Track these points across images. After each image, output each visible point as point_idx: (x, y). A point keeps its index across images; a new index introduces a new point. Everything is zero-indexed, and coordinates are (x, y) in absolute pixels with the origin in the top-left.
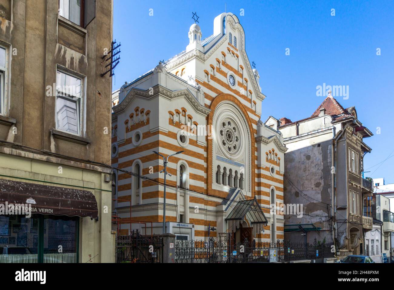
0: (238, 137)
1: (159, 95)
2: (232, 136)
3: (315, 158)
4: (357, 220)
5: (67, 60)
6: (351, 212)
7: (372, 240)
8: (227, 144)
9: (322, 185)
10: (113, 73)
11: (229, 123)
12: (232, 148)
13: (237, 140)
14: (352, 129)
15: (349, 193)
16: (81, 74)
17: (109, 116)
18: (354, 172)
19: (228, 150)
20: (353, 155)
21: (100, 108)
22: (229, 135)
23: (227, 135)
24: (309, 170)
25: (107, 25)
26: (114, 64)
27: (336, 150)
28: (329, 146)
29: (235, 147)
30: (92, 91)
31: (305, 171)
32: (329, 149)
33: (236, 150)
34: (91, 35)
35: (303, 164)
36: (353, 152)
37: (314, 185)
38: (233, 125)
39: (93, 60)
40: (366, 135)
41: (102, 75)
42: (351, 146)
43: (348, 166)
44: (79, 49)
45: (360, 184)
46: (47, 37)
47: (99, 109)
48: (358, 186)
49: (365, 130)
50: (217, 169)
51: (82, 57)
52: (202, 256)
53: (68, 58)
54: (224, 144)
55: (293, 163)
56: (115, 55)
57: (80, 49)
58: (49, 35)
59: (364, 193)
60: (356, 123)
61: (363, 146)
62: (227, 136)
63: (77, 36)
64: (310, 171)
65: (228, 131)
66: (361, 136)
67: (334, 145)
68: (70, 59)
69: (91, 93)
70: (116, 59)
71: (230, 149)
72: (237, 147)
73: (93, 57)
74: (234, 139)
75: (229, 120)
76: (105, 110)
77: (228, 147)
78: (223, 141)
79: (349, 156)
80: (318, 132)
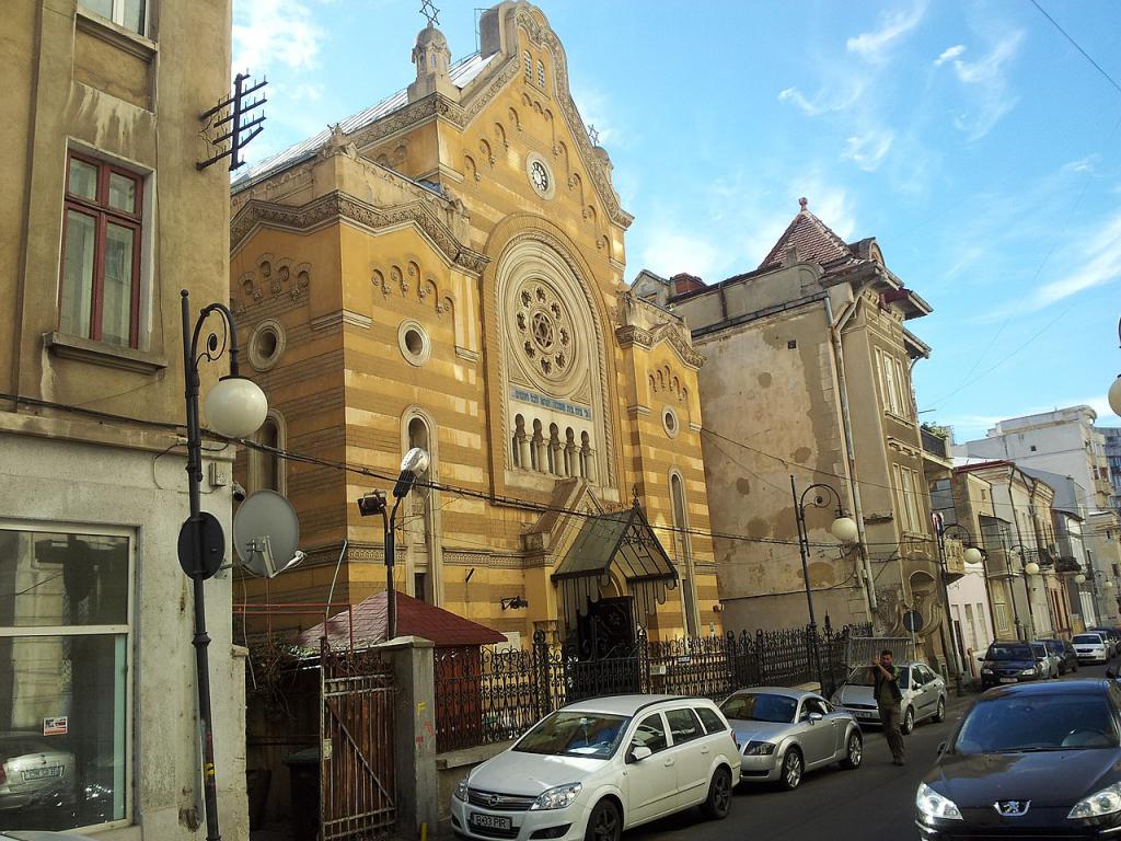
0: (568, 331)
1: (339, 218)
2: (549, 330)
3: (784, 380)
4: (924, 549)
5: (99, 125)
6: (905, 528)
7: (966, 606)
8: (537, 352)
9: (812, 457)
10: (239, 161)
11: (540, 293)
12: (554, 363)
13: (564, 341)
14: (875, 296)
15: (891, 472)
16: (137, 163)
17: (221, 284)
18: (896, 412)
19: (541, 370)
20: (888, 369)
21: (195, 261)
22: (542, 326)
23: (538, 326)
24: (770, 415)
25: (214, 30)
26: (244, 135)
27: (841, 354)
28: (821, 345)
29: (560, 361)
30: (172, 213)
31: (759, 419)
32: (821, 352)
33: (564, 369)
34: (169, 57)
35: (751, 398)
36: (887, 359)
37: (791, 455)
38: (550, 299)
39: (175, 125)
40: (914, 311)
41: (201, 167)
42: (879, 342)
43: (880, 398)
44: (134, 96)
45: (917, 445)
46: (43, 64)
47: (191, 263)
48: (913, 451)
49: (910, 298)
50: (514, 427)
51: (144, 118)
52: (515, 700)
53: (103, 121)
54: (530, 352)
55: (724, 397)
56: (247, 109)
57: (136, 94)
58: (47, 56)
59: (931, 472)
60: (889, 281)
61: (909, 340)
62: (537, 330)
63: (127, 58)
64: (775, 418)
65: (537, 316)
66: (901, 314)
67: (834, 341)
68: (107, 123)
69: (169, 219)
70: (251, 121)
71: (546, 365)
72: (567, 361)
73: (176, 117)
74: (557, 337)
75: (539, 285)
76: (210, 265)
77: (543, 361)
78: (527, 344)
79: (879, 370)
80: (785, 310)
